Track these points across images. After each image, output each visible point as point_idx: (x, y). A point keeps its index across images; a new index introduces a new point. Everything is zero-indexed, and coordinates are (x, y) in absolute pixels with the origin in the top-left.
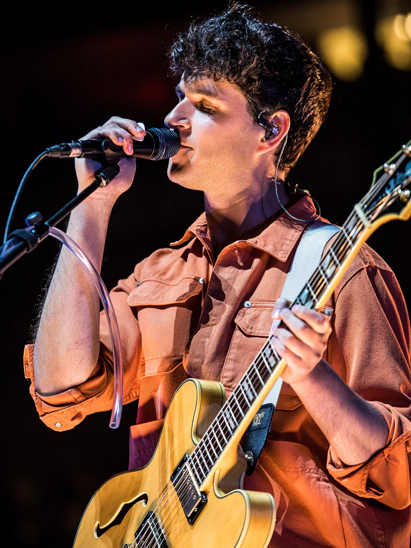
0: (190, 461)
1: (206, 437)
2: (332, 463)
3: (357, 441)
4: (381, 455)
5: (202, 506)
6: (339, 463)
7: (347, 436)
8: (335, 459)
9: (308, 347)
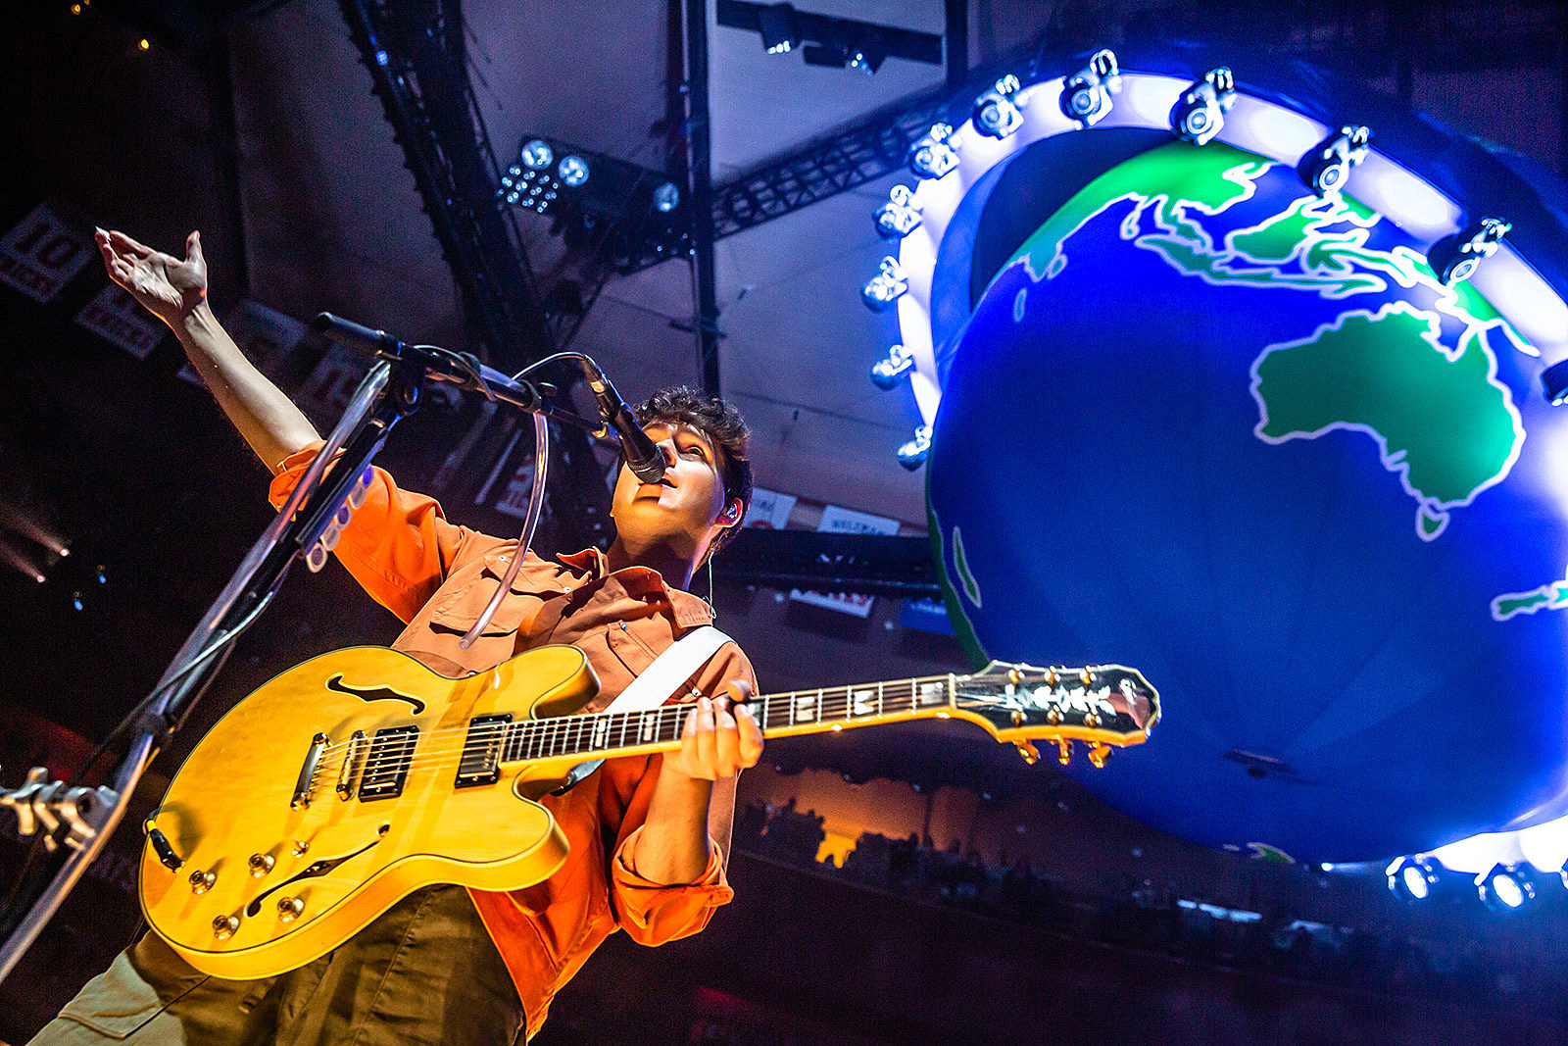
0: (512, 727)
1: (566, 721)
2: (621, 858)
3: (672, 863)
4: (682, 890)
5: (485, 781)
6: (631, 866)
7: (670, 851)
8: (627, 857)
9: (717, 755)
